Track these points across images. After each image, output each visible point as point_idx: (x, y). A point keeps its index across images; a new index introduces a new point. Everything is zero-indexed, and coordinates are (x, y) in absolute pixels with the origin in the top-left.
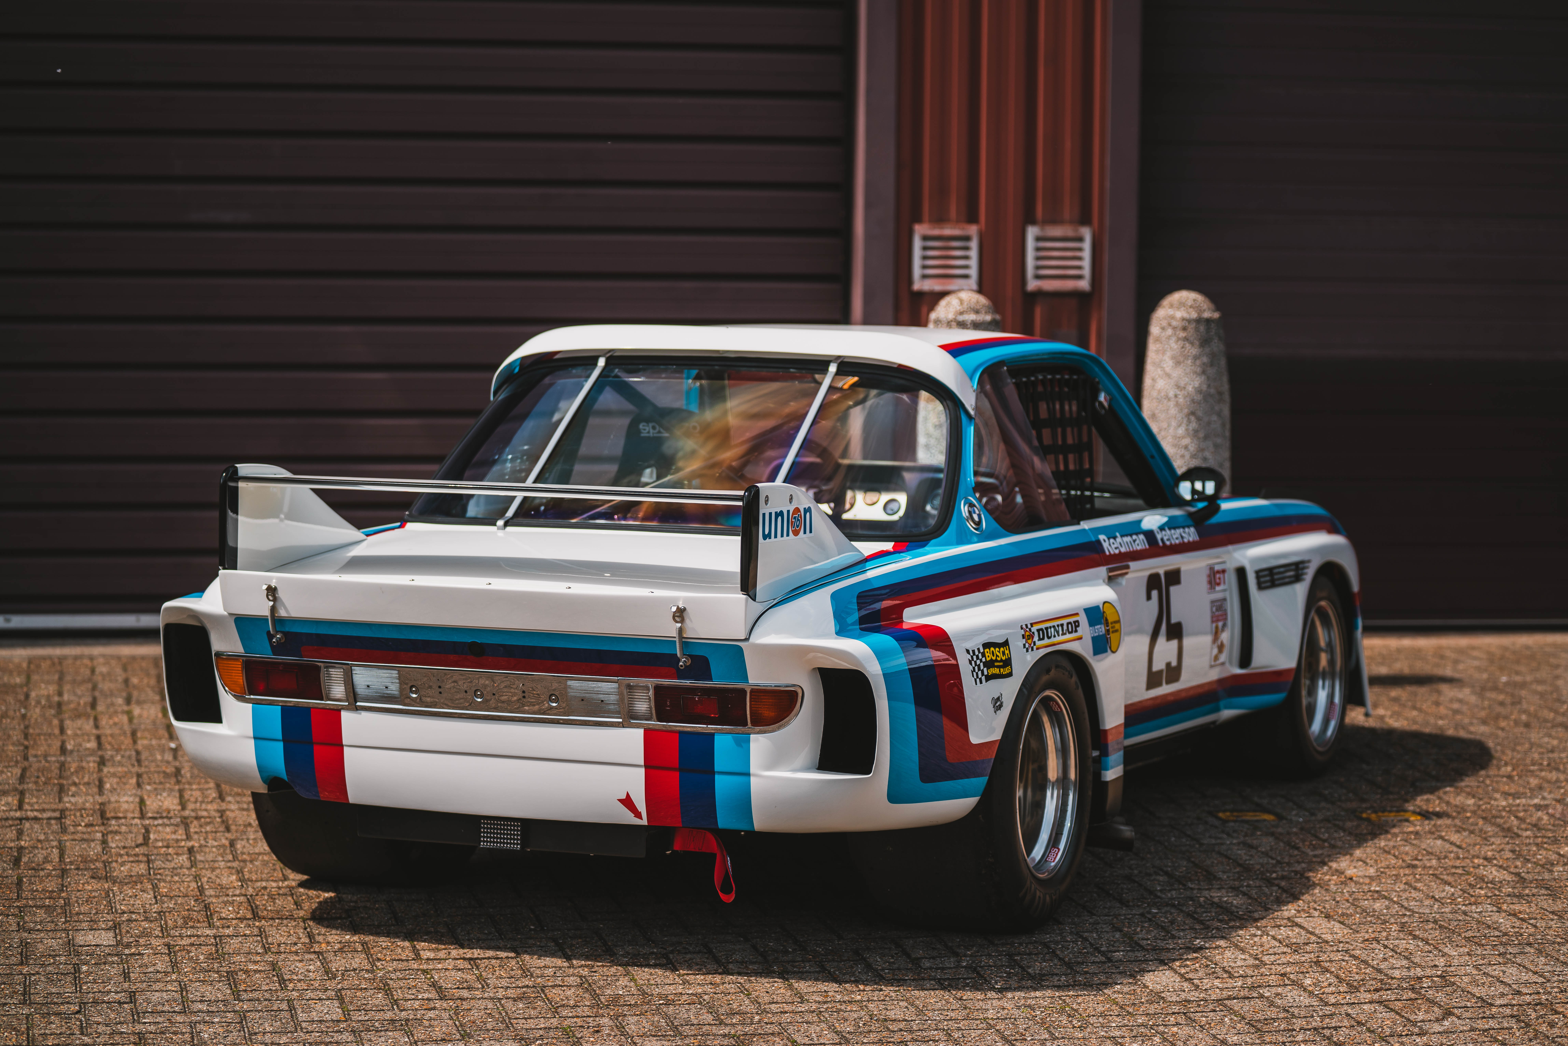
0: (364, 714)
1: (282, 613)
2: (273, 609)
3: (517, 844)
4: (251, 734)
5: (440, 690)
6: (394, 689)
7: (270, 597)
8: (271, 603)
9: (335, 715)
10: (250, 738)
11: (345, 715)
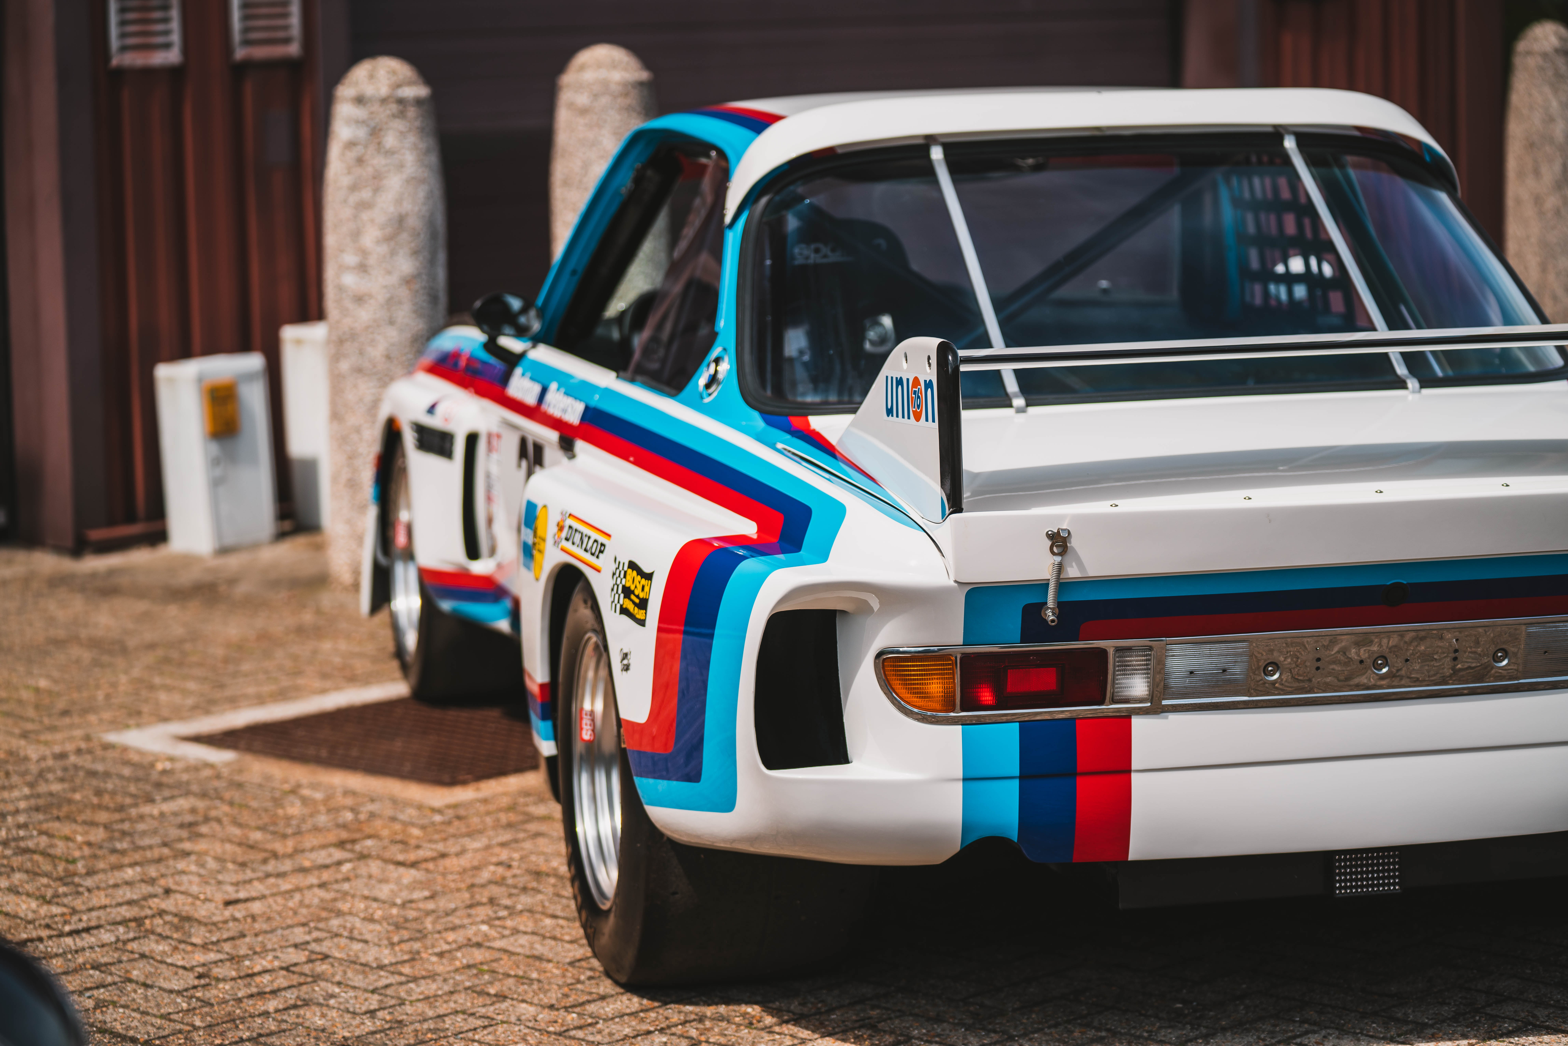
0: (1173, 717)
1: (1073, 572)
2: (1060, 568)
3: (1394, 884)
4: (960, 774)
5: (1319, 664)
6: (1238, 671)
7: (1055, 549)
8: (1058, 559)
9: (1122, 724)
10: (958, 780)
11: (1137, 723)
